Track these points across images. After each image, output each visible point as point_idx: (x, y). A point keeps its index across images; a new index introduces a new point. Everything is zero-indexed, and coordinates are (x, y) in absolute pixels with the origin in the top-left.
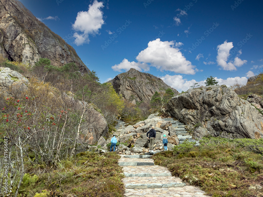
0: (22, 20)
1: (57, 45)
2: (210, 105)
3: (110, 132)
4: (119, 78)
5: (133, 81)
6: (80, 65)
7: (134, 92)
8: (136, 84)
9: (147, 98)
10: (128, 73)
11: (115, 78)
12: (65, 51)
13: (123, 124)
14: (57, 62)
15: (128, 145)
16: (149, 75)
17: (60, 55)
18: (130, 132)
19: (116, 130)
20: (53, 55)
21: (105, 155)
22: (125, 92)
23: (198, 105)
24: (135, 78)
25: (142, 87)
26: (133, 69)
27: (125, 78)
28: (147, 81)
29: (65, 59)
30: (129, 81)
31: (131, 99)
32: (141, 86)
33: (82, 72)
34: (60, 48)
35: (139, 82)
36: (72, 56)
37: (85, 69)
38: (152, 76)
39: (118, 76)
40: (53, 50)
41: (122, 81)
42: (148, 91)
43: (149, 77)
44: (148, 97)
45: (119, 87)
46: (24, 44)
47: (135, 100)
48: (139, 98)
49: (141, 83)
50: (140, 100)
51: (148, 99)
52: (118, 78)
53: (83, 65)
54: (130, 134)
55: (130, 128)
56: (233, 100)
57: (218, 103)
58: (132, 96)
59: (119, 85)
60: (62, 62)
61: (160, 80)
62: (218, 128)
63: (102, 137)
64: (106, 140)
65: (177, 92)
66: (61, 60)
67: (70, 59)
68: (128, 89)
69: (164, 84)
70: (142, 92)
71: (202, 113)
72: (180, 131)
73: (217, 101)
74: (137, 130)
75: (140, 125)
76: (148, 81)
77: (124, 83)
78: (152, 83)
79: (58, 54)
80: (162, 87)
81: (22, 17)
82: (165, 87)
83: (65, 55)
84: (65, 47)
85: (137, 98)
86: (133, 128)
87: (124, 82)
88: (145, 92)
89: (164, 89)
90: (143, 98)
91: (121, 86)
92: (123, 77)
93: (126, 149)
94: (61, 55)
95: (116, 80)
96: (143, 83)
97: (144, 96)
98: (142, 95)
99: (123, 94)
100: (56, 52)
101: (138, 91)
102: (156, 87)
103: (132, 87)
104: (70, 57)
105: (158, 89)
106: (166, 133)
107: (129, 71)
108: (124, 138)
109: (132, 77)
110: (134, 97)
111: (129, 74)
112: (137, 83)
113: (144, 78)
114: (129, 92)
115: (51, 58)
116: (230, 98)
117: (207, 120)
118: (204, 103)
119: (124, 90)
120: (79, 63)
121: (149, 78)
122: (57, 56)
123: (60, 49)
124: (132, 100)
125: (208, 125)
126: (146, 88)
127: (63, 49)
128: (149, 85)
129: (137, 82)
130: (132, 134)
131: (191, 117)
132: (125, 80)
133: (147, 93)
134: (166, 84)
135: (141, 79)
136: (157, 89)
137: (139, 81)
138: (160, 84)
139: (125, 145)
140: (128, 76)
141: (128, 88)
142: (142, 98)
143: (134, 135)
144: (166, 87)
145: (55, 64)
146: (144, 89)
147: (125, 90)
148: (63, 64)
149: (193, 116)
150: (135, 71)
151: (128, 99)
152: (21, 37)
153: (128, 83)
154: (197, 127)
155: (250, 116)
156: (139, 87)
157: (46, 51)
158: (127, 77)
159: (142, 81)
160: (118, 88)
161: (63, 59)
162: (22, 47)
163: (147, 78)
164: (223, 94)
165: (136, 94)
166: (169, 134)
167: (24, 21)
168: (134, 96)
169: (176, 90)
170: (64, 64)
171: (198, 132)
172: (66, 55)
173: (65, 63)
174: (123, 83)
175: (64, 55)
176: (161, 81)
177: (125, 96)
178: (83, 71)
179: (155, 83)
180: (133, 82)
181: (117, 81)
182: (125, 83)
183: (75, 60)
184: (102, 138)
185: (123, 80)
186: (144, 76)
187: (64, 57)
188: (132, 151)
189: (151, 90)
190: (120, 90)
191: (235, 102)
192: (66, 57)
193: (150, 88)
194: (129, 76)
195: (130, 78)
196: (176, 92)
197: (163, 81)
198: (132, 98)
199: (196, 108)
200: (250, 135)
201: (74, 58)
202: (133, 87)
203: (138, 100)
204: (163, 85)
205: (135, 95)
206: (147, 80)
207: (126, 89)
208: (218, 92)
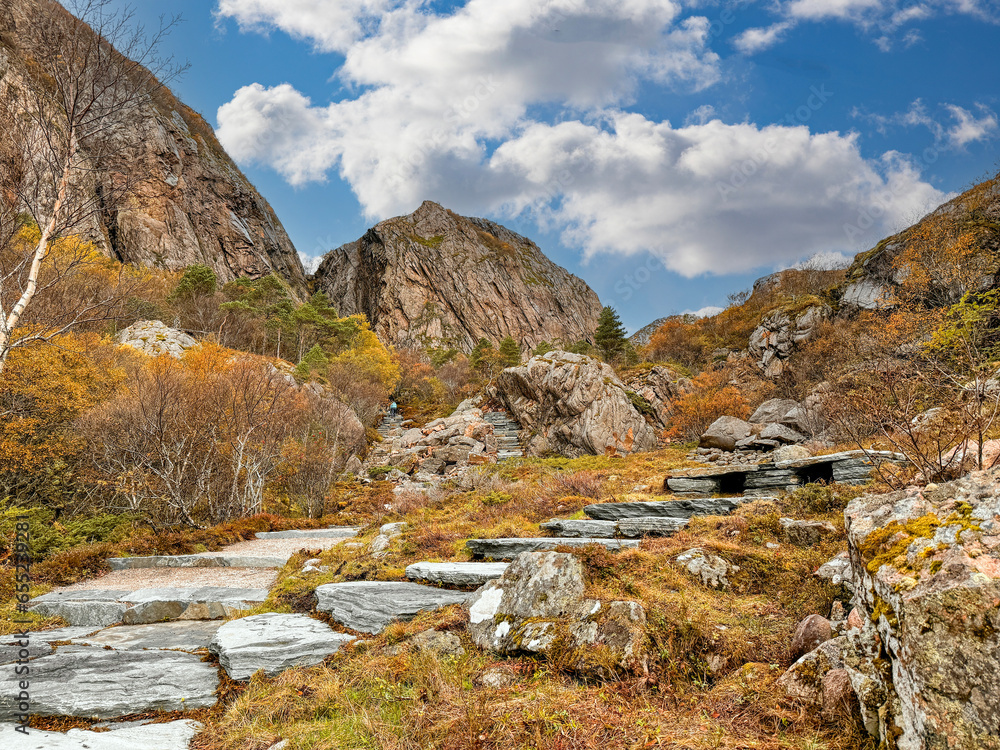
0: (7, 16)
1: (148, 114)
2: (556, 398)
3: (370, 444)
4: (381, 237)
5: (432, 251)
6: (234, 190)
7: (435, 291)
8: (442, 263)
9: (480, 313)
10: (412, 220)
11: (364, 238)
12: (180, 140)
13: (398, 421)
14: (150, 180)
15: (408, 470)
16: (490, 227)
17: (162, 155)
18: (413, 444)
19: (381, 439)
20: (136, 156)
21: (372, 486)
22: (403, 290)
23: (540, 394)
24: (440, 239)
25: (465, 274)
26: (431, 203)
27: (403, 238)
28: (482, 250)
29: (179, 168)
30: (417, 252)
31: (424, 318)
32: (460, 271)
33: (245, 217)
34: (161, 127)
35: (453, 256)
36: (205, 156)
37: (254, 203)
38: (502, 233)
39: (377, 229)
40: (133, 134)
41: (393, 251)
42: (486, 289)
43: (489, 234)
44: (484, 311)
45: (383, 270)
46: (26, 113)
47: (439, 321)
48: (453, 313)
49: (460, 258)
50: (457, 320)
51: (483, 318)
52: (376, 237)
53: (246, 191)
54: (413, 448)
55: (414, 434)
56: (589, 390)
57: (566, 395)
58: (427, 306)
59: (380, 264)
60: (169, 181)
61: (529, 244)
62: (563, 439)
63: (353, 455)
64: (362, 462)
65: (588, 288)
66: (166, 172)
67: (198, 169)
68: (414, 282)
69: (543, 259)
70: (463, 291)
71: (545, 411)
72: (506, 442)
73: (565, 390)
74: (428, 439)
75: (437, 428)
76: (487, 251)
77: (401, 258)
78: (501, 259)
79: (155, 153)
80: (535, 271)
81: (7, 6)
82: (546, 272)
83: (179, 155)
84: (175, 121)
85: (446, 312)
86: (421, 436)
87: (398, 256)
88: (475, 292)
89: (540, 279)
90: (467, 312)
91: (389, 269)
92: (395, 236)
93: (404, 478)
94: (166, 157)
95: (370, 242)
96: (467, 258)
97: (470, 304)
98: (462, 303)
99: (395, 300)
100: (147, 144)
101: (451, 288)
102: (515, 275)
103: (429, 274)
104: (197, 160)
105: (521, 279)
106: (478, 447)
107: (417, 212)
108: (401, 458)
109: (427, 237)
110: (436, 310)
111: (419, 225)
112: (446, 260)
113: (471, 240)
114: (418, 291)
115: (129, 166)
116: (584, 386)
117: (550, 424)
118: (548, 391)
119: (402, 285)
120: (232, 183)
121: (490, 239)
122: (152, 160)
123: (158, 132)
124: (428, 322)
125: (551, 433)
126: (479, 279)
127: (172, 132)
128: (488, 268)
129: (446, 255)
130: (418, 448)
131: (526, 416)
132: (401, 246)
133: (481, 297)
134: (550, 262)
135: (460, 242)
136: (518, 279)
137: (453, 253)
138: (527, 261)
139: (403, 471)
140: (413, 233)
141: (413, 276)
142: (464, 313)
143: (421, 452)
144: (550, 270)
145: (145, 189)
146: (471, 281)
147: (405, 283)
148: (172, 188)
149: (530, 415)
150: (439, 212)
151: (415, 316)
152: (10, 86)
153: (416, 259)
154: (534, 435)
155: (610, 419)
156: (455, 275)
157: (107, 138)
158: (411, 237)
159: (465, 251)
160: (377, 272)
161: (172, 171)
162: (18, 126)
163: (482, 238)
164: (577, 378)
165: (443, 300)
166: (485, 449)
167: (17, 20)
168: (437, 306)
169: (584, 283)
170: (176, 190)
171: (533, 445)
172: (183, 153)
173: (179, 186)
174: (395, 260)
175: (176, 153)
176: (533, 251)
177: (404, 308)
178: (245, 212)
179: (510, 260)
180: (431, 254)
181: (374, 248)
182: (404, 260)
183: (215, 172)
184: (353, 458)
185: (396, 248)
186: (472, 231)
187: (177, 163)
188: (414, 480)
189: (495, 284)
190: (384, 283)
191: (592, 395)
192: (183, 160)
193: (493, 276)
194: (418, 231)
195: (422, 241)
196: (584, 289)
197: (538, 250)
198: (428, 314)
199: (536, 399)
200: (597, 451)
201: (213, 163)
202: (431, 273)
203: (451, 319)
204: (538, 266)
205: (439, 303)
206: (482, 246)
207: (409, 280)
208: (570, 373)
